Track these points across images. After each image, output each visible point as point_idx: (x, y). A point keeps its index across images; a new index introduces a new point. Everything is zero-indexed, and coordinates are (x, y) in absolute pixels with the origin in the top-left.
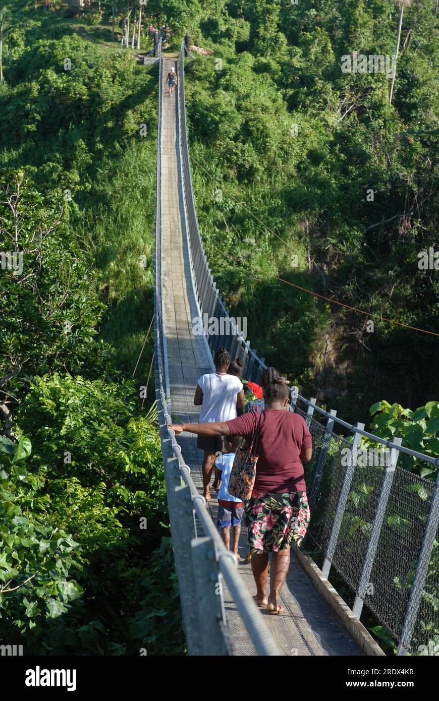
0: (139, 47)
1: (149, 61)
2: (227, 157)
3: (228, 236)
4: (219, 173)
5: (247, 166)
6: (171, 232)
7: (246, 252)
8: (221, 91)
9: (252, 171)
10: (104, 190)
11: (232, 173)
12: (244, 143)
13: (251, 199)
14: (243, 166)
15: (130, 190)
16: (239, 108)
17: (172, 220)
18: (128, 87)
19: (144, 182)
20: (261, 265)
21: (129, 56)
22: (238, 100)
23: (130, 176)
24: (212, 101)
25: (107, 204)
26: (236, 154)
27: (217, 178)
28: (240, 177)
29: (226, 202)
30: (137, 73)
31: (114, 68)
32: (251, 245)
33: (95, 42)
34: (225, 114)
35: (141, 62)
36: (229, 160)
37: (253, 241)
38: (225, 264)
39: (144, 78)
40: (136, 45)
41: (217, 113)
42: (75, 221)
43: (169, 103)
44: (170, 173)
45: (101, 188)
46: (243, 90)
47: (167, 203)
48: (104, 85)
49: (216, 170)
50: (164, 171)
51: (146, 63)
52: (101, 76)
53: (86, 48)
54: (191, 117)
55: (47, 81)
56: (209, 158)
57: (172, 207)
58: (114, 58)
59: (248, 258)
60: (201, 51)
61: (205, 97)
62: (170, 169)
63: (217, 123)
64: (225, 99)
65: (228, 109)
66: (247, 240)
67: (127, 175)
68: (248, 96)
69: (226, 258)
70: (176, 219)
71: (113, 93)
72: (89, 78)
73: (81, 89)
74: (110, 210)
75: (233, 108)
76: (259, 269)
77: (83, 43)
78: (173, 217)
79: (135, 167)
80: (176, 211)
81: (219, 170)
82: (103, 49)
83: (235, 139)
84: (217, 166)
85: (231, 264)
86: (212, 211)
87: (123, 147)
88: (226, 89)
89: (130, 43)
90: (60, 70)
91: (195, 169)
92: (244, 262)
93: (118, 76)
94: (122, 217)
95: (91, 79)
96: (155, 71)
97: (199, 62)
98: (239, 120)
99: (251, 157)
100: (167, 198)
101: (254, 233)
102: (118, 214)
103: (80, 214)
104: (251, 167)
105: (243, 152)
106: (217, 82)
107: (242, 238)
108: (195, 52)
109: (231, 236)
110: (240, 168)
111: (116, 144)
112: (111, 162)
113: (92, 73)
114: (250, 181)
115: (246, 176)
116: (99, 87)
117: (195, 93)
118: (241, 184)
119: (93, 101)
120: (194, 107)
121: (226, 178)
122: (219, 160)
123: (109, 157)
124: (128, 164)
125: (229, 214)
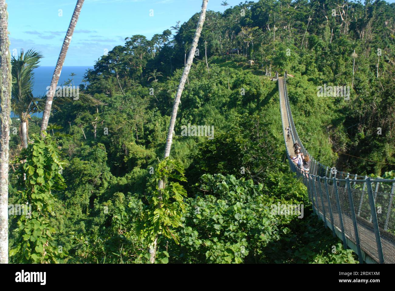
0: (271, 75)
1: (275, 80)
8: (298, 88)
11: (303, 113)
12: (306, 103)
13: (309, 121)
16: (304, 93)
18: (269, 88)
21: (269, 79)
22: (304, 90)
23: (271, 116)
24: (295, 91)
27: (298, 115)
28: (305, 114)
30: (271, 84)
31: (264, 83)
33: (257, 75)
34: (300, 95)
35: (272, 81)
36: (302, 109)
37: (311, 134)
39: (274, 86)
41: (297, 95)
46: (305, 87)
48: (261, 88)
49: (298, 113)
52: (260, 85)
54: (289, 97)
56: (295, 109)
58: (264, 80)
60: (290, 76)
61: (293, 90)
63: (297, 98)
64: (299, 90)
65: (300, 93)
66: (309, 134)
68: (306, 89)
71: (264, 91)
73: (254, 90)
75: (302, 93)
76: (313, 143)
77: (254, 76)
79: (272, 113)
82: (260, 77)
83: (304, 102)
84: (298, 111)
87: (268, 107)
88: (300, 87)
89: (268, 75)
90: (247, 84)
92: (308, 141)
93: (266, 85)
95: (257, 87)
96: (277, 83)
97: (290, 79)
98: (305, 96)
99: (309, 108)
101: (311, 132)
104: (309, 111)
105: (306, 106)
106: (297, 85)
107: (307, 133)
108: (289, 77)
109: (304, 133)
110: (305, 111)
111: (266, 106)
112: (265, 112)
113: (257, 85)
114: (309, 115)
115: (308, 114)
116: (259, 89)
117: (290, 89)
118: (306, 116)
119: (258, 94)
120: (290, 93)
121: (301, 115)
122: (298, 109)
123: (264, 110)
124: (270, 112)
125: (303, 126)
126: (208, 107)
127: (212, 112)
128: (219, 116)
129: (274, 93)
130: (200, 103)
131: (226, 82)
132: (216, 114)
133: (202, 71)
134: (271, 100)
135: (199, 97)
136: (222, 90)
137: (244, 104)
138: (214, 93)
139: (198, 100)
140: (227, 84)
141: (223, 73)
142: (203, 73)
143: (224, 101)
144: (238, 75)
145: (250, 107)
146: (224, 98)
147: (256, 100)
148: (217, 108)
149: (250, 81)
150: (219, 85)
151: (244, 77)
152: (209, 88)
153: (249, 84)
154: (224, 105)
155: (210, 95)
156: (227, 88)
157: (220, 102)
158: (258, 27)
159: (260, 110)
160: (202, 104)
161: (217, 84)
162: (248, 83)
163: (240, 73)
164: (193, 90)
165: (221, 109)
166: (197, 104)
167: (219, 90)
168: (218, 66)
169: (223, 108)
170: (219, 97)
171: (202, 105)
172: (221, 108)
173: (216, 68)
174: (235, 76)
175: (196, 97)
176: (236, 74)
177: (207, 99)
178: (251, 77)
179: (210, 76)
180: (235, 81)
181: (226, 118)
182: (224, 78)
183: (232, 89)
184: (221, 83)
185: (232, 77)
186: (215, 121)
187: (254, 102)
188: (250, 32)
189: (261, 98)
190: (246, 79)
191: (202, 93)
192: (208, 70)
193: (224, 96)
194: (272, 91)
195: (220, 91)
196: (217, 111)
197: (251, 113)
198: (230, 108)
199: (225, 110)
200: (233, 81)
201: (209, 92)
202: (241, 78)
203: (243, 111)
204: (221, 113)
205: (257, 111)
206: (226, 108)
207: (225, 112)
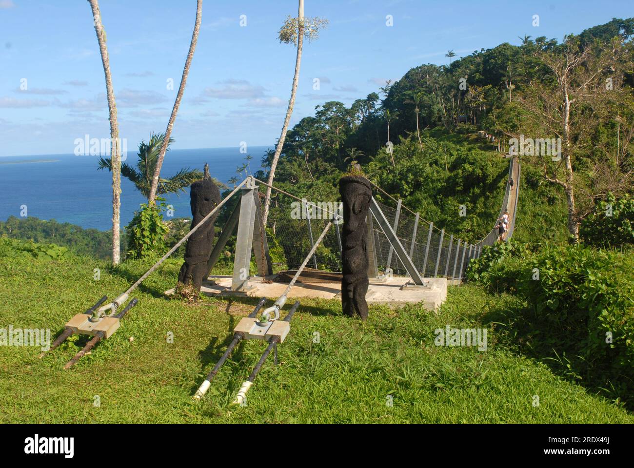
0: (504, 151)
2: (542, 194)
4: (539, 201)
5: (552, 197)
11: (545, 200)
12: (550, 187)
13: (554, 211)
18: (499, 168)
21: (499, 155)
26: (546, 192)
28: (549, 201)
30: (503, 162)
31: (493, 161)
32: (553, 230)
33: (485, 151)
35: (505, 158)
36: (544, 195)
39: (506, 164)
40: (503, 150)
41: (537, 175)
42: (478, 225)
43: (515, 173)
44: (512, 202)
45: (489, 211)
48: (489, 168)
50: (509, 201)
51: (507, 157)
52: (487, 165)
53: (481, 154)
54: (526, 179)
55: (465, 169)
56: (534, 194)
58: (493, 157)
59: (553, 236)
61: (532, 169)
63: (537, 180)
67: (499, 205)
69: (543, 236)
71: (492, 172)
72: (482, 166)
73: (478, 171)
77: (480, 152)
81: (539, 199)
82: (488, 154)
84: (538, 198)
87: (498, 193)
89: (501, 150)
90: (470, 163)
93: (495, 164)
96: (510, 161)
103: (481, 222)
104: (554, 197)
105: (549, 191)
109: (545, 227)
110: (549, 198)
111: (495, 192)
112: (493, 200)
113: (483, 164)
114: (553, 203)
115: (551, 201)
116: (486, 169)
117: (528, 168)
118: (549, 205)
119: (484, 175)
120: (528, 174)
121: (543, 203)
122: (539, 196)
123: (492, 198)
124: (500, 200)
125: (545, 218)
126: (418, 195)
127: (424, 202)
128: (433, 207)
129: (506, 175)
130: (409, 190)
131: (442, 162)
132: (428, 204)
133: (412, 148)
134: (501, 184)
135: (408, 183)
136: (438, 172)
137: (466, 190)
138: (427, 176)
139: (406, 187)
140: (445, 164)
141: (440, 150)
142: (414, 151)
143: (439, 187)
144: (459, 152)
145: (473, 193)
146: (440, 183)
147: (481, 184)
148: (430, 196)
149: (475, 159)
150: (434, 165)
151: (467, 155)
152: (420, 170)
153: (473, 164)
154: (439, 192)
155: (422, 179)
156: (444, 169)
157: (434, 189)
158: (491, 86)
159: (487, 198)
160: (411, 192)
161: (431, 165)
162: (472, 161)
163: (463, 149)
164: (400, 174)
165: (436, 198)
166: (405, 192)
167: (433, 172)
168: (435, 140)
169: (438, 197)
170: (433, 181)
171: (411, 194)
172: (435, 196)
173: (432, 142)
174: (455, 153)
175: (403, 182)
176: (458, 150)
177: (417, 186)
178: (477, 154)
179: (423, 154)
180: (456, 160)
181: (442, 210)
182: (440, 156)
183: (451, 170)
184: (436, 162)
185: (451, 155)
186: (427, 213)
187: (479, 187)
188: (480, 93)
189: (488, 182)
190: (470, 157)
191: (411, 176)
192: (421, 146)
193: (439, 180)
194: (504, 171)
195: (435, 174)
196: (430, 200)
197: (474, 202)
198: (446, 196)
199: (441, 199)
200: (453, 160)
201: (421, 176)
202: (463, 156)
203: (464, 199)
204: (436, 203)
205: (482, 199)
206: (441, 196)
207: (441, 202)
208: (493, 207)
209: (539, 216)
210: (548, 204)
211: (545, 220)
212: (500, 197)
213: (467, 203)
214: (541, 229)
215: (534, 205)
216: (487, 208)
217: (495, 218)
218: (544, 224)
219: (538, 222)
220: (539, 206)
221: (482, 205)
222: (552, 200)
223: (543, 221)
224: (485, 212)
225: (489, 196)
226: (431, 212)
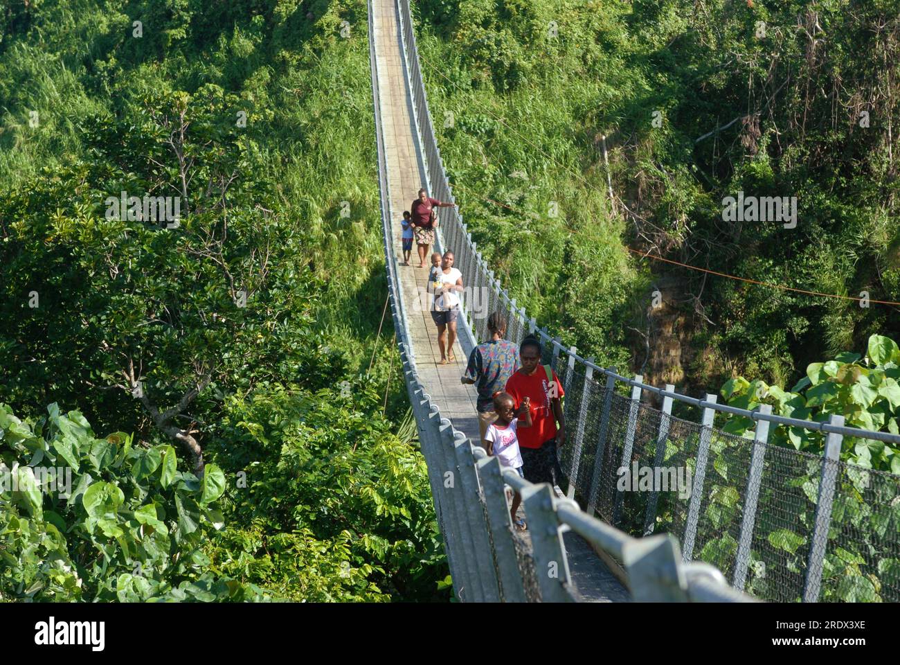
3: (486, 172)
4: (465, 77)
5: (506, 64)
6: (401, 172)
7: (516, 194)
9: (513, 71)
10: (295, 119)
11: (485, 76)
12: (498, 29)
13: (516, 114)
14: (500, 64)
15: (334, 114)
17: (401, 154)
19: (355, 100)
20: (540, 211)
23: (331, 92)
25: (300, 137)
26: (488, 47)
27: (464, 85)
28: (497, 79)
29: (479, 120)
32: (521, 182)
36: (480, 58)
37: (524, 175)
38: (486, 213)
44: (392, 84)
45: (290, 116)
47: (391, 130)
49: (460, 74)
50: (383, 81)
56: (448, 57)
57: (400, 135)
59: (521, 202)
62: (391, 77)
66: (515, 174)
67: (326, 92)
69: (486, 205)
70: (407, 153)
74: (306, 148)
76: (537, 216)
78: (402, 150)
79: (337, 80)
80: (406, 140)
81: (464, 73)
83: (486, 23)
84: (461, 68)
85: (495, 213)
86: (459, 135)
87: (318, 53)
91: (428, 75)
92: (513, 207)
94: (325, 156)
99: (512, 50)
100: (390, 122)
101: (525, 163)
102: (318, 153)
104: (513, 65)
105: (498, 43)
107: (508, 172)
109: (490, 170)
110: (496, 67)
111: (307, 47)
112: (302, 75)
114: (513, 86)
115: (506, 78)
118: (499, 90)
121: (475, 84)
122: (463, 59)
123: (298, 68)
124: (328, 76)
125: (485, 139)
126: (25, 57)
127: (48, 83)
132: (65, 90)
145: (229, 52)
147: (258, 19)
148: (70, 62)
154: (104, 45)
157: (82, 34)
159: (282, 67)
165: (91, 69)
169: (101, 64)
172: (88, 62)
186: (61, 126)
187: (248, 28)
196: (69, 76)
197: (234, 84)
199: (111, 72)
203: (195, 75)
204: (93, 88)
205: (265, 73)
206: (113, 61)
207: (112, 83)
208: (303, 101)
209: (468, 131)
210: (492, 88)
211: (487, 145)
212: (331, 67)
213: (211, 86)
214: (475, 178)
215: (449, 95)
216: (280, 104)
217: (313, 145)
218: (484, 160)
219: (464, 153)
220: (464, 94)
221: (264, 95)
222: (507, 76)
223: (481, 148)
224: (277, 123)
225: (284, 62)
226: (75, 122)
